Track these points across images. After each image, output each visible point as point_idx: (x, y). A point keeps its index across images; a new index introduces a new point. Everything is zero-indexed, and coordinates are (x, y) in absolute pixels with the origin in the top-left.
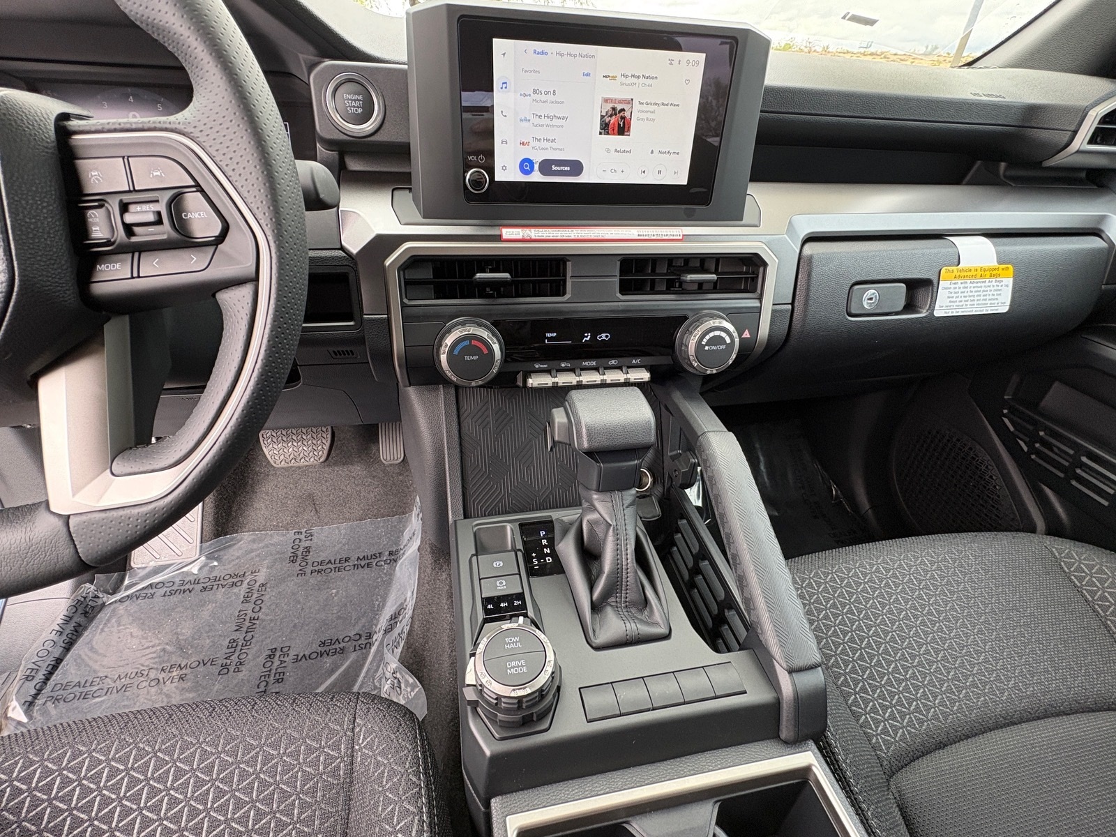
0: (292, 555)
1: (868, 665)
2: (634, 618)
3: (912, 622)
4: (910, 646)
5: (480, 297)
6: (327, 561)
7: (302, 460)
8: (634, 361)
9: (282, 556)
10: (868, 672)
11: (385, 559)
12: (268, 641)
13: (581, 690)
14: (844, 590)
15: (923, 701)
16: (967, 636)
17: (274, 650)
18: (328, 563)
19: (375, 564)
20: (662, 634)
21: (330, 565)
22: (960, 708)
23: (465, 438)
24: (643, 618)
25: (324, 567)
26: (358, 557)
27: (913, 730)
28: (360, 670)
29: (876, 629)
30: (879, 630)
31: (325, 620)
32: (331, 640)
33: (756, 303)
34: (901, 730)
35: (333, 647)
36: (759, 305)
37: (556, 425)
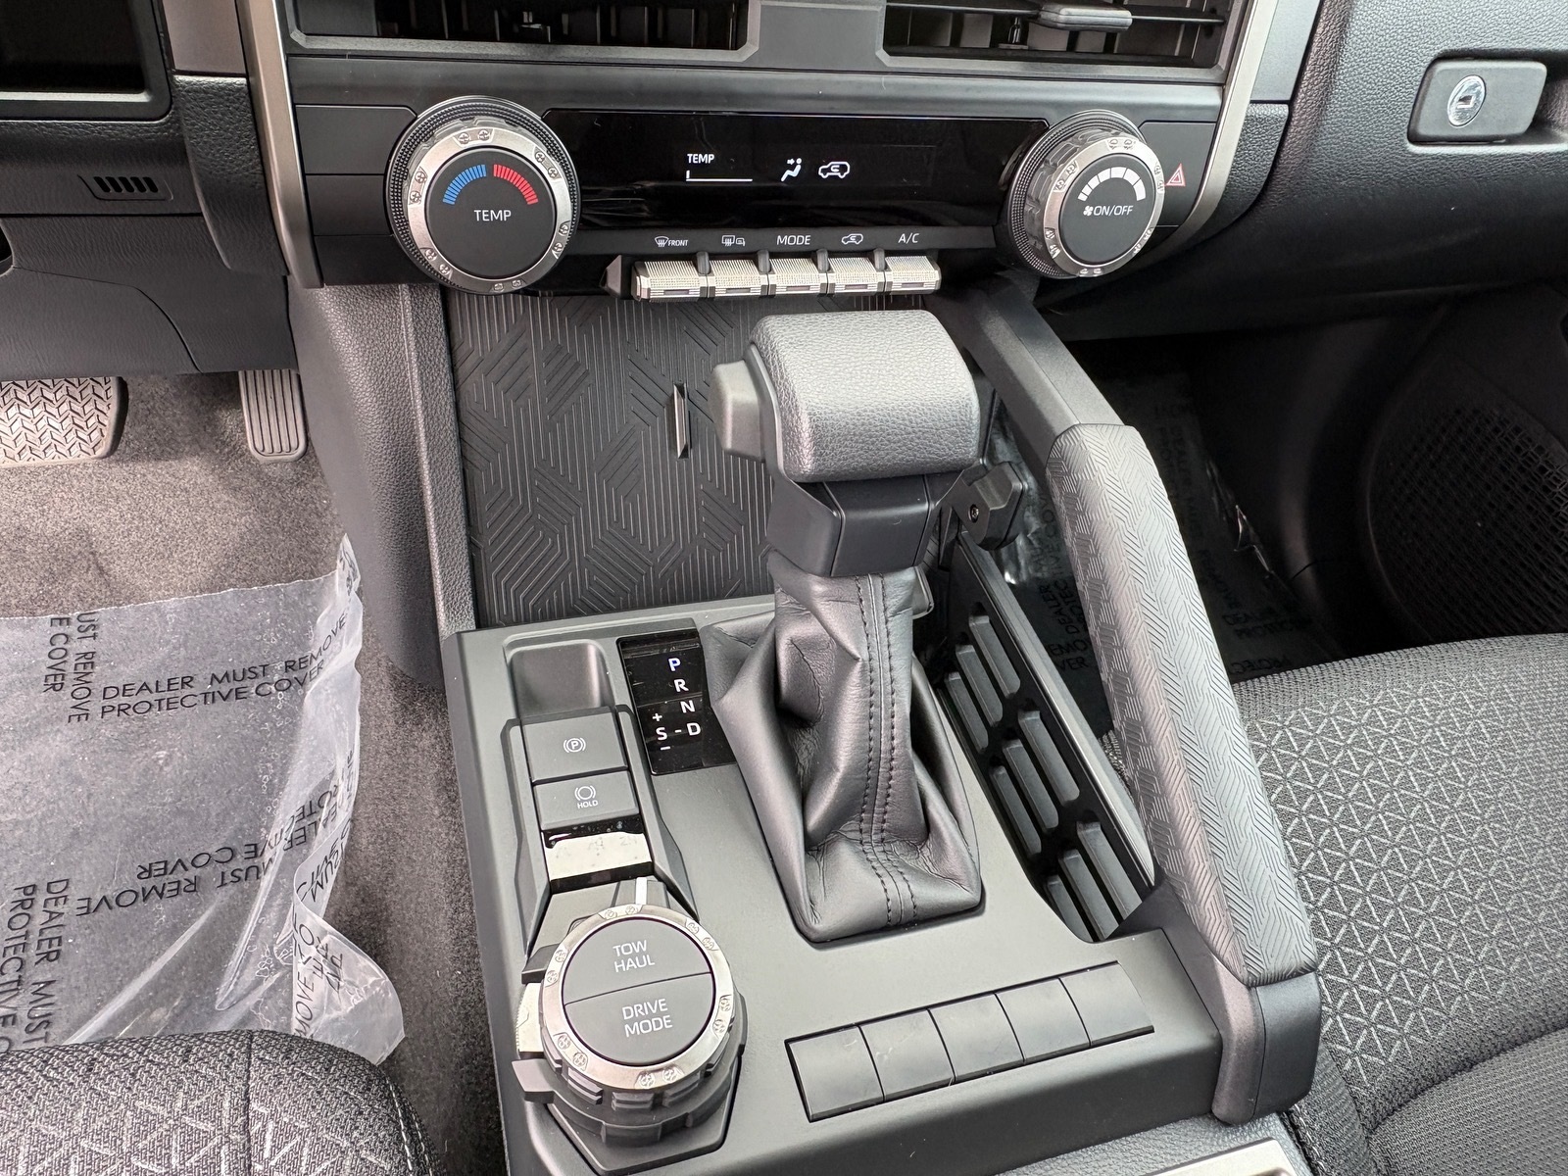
0: (52, 672)
1: (1344, 917)
2: (903, 869)
3: (1432, 825)
4: (1425, 875)
5: (508, 37)
6: (138, 686)
7: (51, 452)
8: (903, 238)
9: (26, 675)
10: (1342, 931)
11: (276, 678)
12: (15, 869)
13: (791, 1045)
14: (1305, 764)
15: (1441, 982)
16: (1532, 851)
17: (30, 890)
18: (141, 689)
19: (253, 691)
20: (966, 903)
21: (146, 696)
22: (1510, 990)
23: (470, 420)
24: (920, 865)
25: (132, 701)
26: (214, 676)
27: (1421, 1041)
28: (240, 928)
29: (1364, 843)
30: (1369, 845)
31: (144, 818)
32: (166, 862)
33: (1209, 97)
34: (1398, 1042)
35: (172, 878)
36: (1217, 101)
37: (729, 410)
